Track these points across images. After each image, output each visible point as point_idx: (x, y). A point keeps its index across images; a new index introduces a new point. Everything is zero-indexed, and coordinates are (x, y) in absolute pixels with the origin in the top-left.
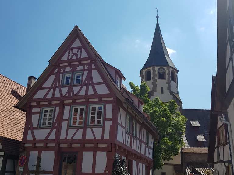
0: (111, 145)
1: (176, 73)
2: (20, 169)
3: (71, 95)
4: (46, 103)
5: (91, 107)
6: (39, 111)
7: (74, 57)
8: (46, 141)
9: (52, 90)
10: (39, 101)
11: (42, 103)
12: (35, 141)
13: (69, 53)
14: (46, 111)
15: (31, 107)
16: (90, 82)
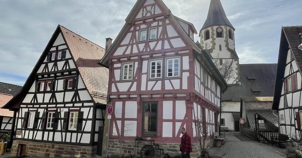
0: (190, 94)
1: (233, 31)
2: (108, 117)
3: (148, 50)
4: (126, 59)
5: (168, 60)
6: (120, 66)
7: (149, 15)
8: (129, 92)
9: (130, 47)
10: (119, 57)
11: (122, 59)
12: (118, 93)
13: (143, 11)
14: (126, 67)
15: (113, 63)
16: (166, 37)
